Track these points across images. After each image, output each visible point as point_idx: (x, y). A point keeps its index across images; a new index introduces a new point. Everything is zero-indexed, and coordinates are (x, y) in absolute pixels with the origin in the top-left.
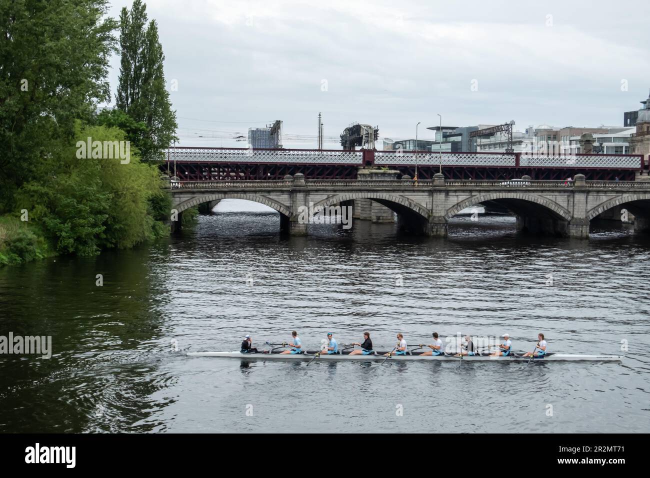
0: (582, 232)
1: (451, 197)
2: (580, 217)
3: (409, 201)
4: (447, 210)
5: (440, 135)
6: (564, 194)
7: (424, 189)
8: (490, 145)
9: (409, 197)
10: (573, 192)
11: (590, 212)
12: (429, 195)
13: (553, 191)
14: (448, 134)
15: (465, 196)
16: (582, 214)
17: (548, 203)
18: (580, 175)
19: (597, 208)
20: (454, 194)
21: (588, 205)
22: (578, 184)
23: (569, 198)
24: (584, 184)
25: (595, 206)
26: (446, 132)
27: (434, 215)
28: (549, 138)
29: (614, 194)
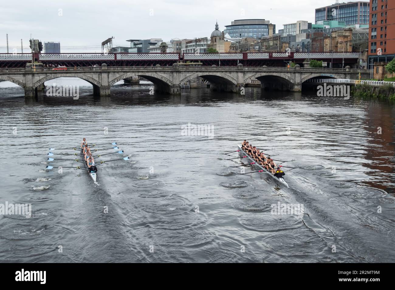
0: (106, 92)
2: (105, 85)
3: (13, 79)
4: (34, 84)
6: (96, 74)
8: (154, 49)
9: (13, 77)
10: (101, 73)
11: (111, 82)
12: (23, 76)
13: (90, 72)
15: (43, 76)
16: (106, 83)
17: (88, 79)
18: (104, 64)
19: (114, 81)
20: (37, 75)
21: (110, 79)
22: (103, 68)
23: (100, 76)
24: (107, 68)
25: (113, 79)
26: (135, 42)
27: (27, 86)
28: (177, 45)
29: (123, 73)
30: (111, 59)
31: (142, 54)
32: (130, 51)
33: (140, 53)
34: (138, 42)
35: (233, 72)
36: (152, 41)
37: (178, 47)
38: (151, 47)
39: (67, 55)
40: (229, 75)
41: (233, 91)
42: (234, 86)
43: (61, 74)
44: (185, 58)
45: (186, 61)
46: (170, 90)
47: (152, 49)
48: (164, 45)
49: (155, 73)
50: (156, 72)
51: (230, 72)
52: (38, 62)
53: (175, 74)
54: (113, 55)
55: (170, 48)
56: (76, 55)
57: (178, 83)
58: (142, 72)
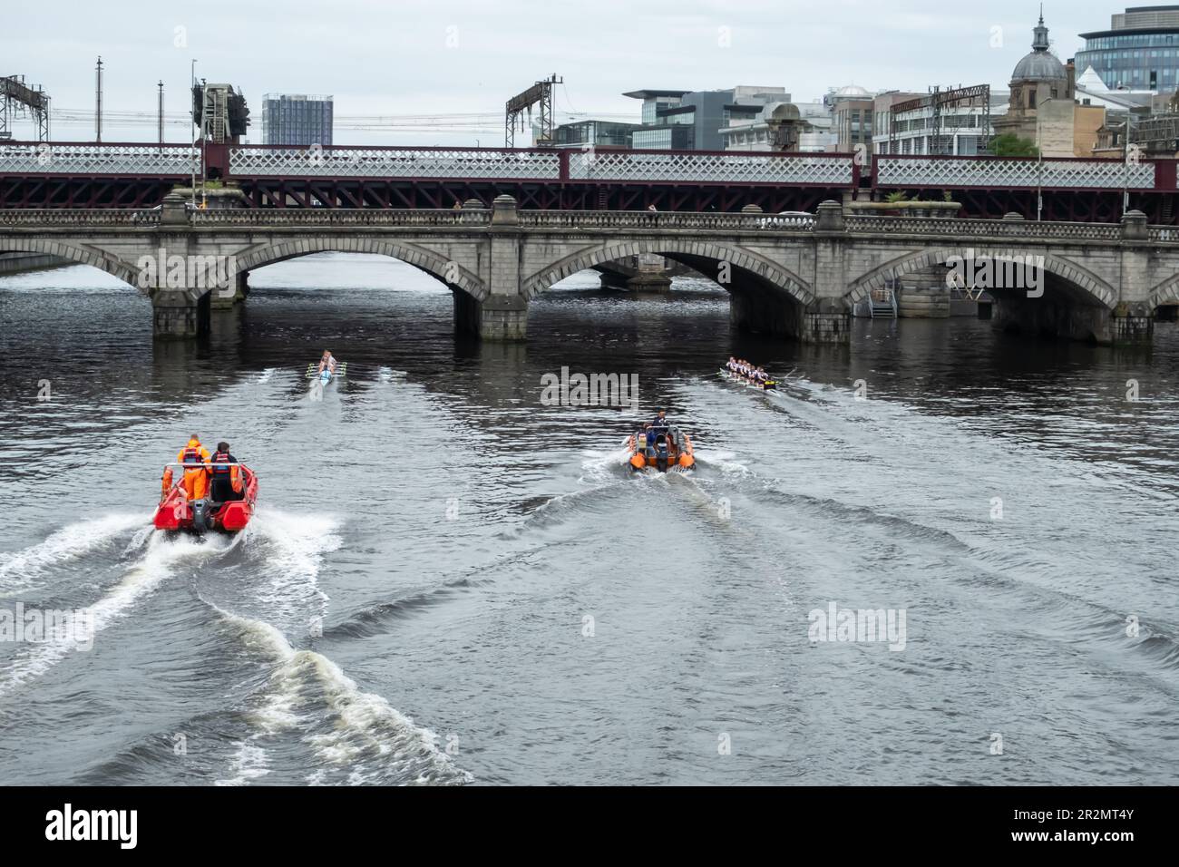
0: (506, 325)
1: (204, 247)
2: (502, 291)
3: (106, 256)
5: (653, 108)
6: (468, 240)
7: (139, 229)
8: (749, 133)
9: (106, 248)
10: (487, 236)
11: (530, 283)
12: (152, 244)
13: (442, 234)
14: (670, 107)
15: (236, 247)
16: (508, 285)
17: (431, 261)
18: (505, 197)
19: (546, 273)
20: (210, 241)
21: (526, 265)
22: (499, 217)
23: (482, 251)
24: (515, 218)
25: (542, 268)
26: (663, 103)
28: (855, 117)
29: (586, 241)
30: (545, 175)
31: (695, 158)
32: (639, 140)
33: (686, 153)
34: (674, 100)
35: (1102, 248)
36: (739, 99)
37: (856, 125)
38: (737, 124)
39: (350, 153)
40: (1081, 261)
41: (1099, 337)
42: (1103, 315)
43: (313, 240)
44: (882, 180)
45: (887, 191)
46: (798, 323)
47: (739, 135)
48: (789, 116)
49: (731, 245)
50: (738, 238)
51: (1086, 248)
52: (225, 185)
53: (825, 252)
54: (555, 157)
55: (821, 129)
56: (389, 153)
57: (840, 295)
58: (675, 237)
